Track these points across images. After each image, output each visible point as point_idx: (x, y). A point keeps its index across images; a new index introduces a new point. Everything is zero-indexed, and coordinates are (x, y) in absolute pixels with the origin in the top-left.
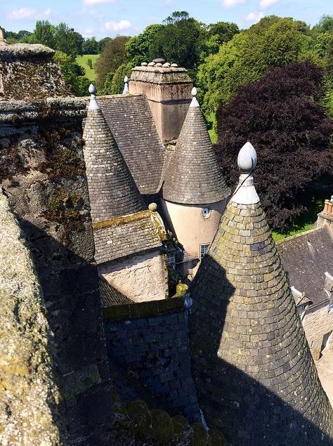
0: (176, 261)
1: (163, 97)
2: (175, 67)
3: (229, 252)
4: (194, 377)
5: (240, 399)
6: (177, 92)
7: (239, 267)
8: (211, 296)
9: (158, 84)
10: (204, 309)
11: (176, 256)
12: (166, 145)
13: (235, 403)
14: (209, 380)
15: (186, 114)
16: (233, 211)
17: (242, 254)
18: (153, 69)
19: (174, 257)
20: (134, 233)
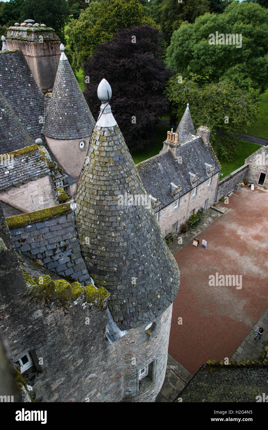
0: (64, 185)
1: (37, 52)
2: (44, 27)
3: (98, 165)
4: (83, 257)
5: (116, 266)
6: (48, 48)
7: (106, 175)
8: (89, 199)
9: (31, 41)
10: (85, 209)
11: (63, 181)
12: (45, 93)
13: (113, 269)
14: (94, 257)
15: (57, 66)
16: (99, 133)
17: (108, 165)
18: (25, 29)
19: (62, 182)
20: (26, 164)
